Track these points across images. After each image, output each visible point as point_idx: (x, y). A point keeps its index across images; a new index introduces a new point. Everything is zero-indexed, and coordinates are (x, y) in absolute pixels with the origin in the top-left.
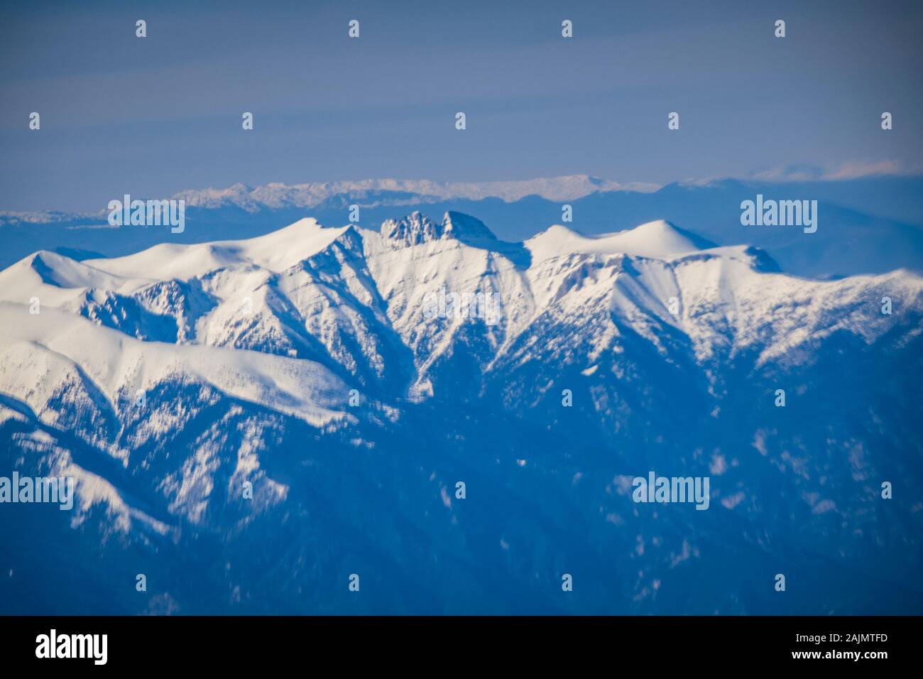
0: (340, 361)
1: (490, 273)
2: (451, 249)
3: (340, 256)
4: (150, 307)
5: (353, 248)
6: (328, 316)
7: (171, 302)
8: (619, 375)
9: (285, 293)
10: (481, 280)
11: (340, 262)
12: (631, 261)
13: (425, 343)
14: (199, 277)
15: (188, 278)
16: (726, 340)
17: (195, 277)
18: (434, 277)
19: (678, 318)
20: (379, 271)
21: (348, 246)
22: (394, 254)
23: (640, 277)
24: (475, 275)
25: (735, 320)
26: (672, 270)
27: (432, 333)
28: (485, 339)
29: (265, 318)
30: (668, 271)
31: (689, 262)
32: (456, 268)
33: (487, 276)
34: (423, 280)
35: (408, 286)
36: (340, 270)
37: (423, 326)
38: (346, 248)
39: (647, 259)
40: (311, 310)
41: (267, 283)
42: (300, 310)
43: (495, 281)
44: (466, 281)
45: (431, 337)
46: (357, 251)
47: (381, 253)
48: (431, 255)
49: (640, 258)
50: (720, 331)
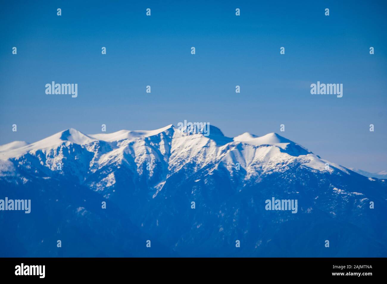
0: (138, 172)
1: (207, 146)
2: (199, 138)
3: (162, 137)
4: (89, 149)
5: (169, 135)
6: (144, 157)
7: (95, 148)
8: (206, 183)
9: (134, 148)
10: (202, 149)
11: (161, 139)
12: (242, 145)
13: (174, 169)
14: (118, 141)
15: (112, 141)
16: (258, 174)
17: (116, 141)
18: (189, 147)
19: (247, 165)
20: (174, 143)
21: (167, 134)
22: (182, 138)
23: (242, 151)
24: (201, 147)
25: (264, 168)
26: (256, 149)
27: (177, 166)
28: (193, 169)
29: (120, 155)
30: (254, 149)
31: (262, 147)
32: (197, 144)
33: (204, 148)
34: (185, 148)
35: (180, 149)
36: (160, 142)
37: (176, 163)
38: (166, 134)
39: (248, 145)
40: (139, 154)
41: (129, 144)
42: (136, 154)
43: (207, 150)
44: (198, 149)
45: (177, 167)
46: (170, 136)
47: (178, 137)
48: (192, 139)
49: (246, 144)
50: (257, 171)
